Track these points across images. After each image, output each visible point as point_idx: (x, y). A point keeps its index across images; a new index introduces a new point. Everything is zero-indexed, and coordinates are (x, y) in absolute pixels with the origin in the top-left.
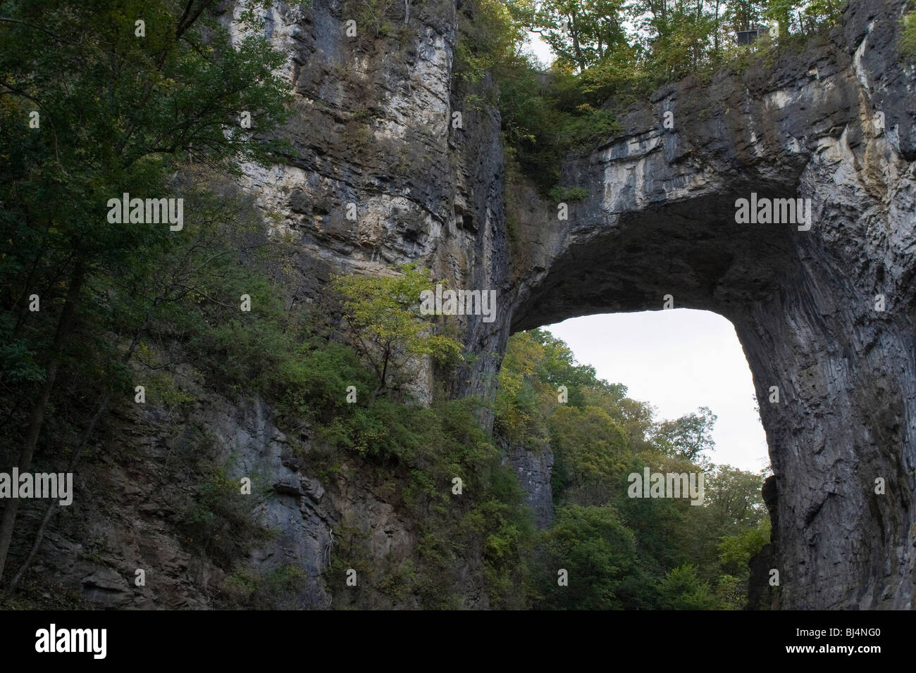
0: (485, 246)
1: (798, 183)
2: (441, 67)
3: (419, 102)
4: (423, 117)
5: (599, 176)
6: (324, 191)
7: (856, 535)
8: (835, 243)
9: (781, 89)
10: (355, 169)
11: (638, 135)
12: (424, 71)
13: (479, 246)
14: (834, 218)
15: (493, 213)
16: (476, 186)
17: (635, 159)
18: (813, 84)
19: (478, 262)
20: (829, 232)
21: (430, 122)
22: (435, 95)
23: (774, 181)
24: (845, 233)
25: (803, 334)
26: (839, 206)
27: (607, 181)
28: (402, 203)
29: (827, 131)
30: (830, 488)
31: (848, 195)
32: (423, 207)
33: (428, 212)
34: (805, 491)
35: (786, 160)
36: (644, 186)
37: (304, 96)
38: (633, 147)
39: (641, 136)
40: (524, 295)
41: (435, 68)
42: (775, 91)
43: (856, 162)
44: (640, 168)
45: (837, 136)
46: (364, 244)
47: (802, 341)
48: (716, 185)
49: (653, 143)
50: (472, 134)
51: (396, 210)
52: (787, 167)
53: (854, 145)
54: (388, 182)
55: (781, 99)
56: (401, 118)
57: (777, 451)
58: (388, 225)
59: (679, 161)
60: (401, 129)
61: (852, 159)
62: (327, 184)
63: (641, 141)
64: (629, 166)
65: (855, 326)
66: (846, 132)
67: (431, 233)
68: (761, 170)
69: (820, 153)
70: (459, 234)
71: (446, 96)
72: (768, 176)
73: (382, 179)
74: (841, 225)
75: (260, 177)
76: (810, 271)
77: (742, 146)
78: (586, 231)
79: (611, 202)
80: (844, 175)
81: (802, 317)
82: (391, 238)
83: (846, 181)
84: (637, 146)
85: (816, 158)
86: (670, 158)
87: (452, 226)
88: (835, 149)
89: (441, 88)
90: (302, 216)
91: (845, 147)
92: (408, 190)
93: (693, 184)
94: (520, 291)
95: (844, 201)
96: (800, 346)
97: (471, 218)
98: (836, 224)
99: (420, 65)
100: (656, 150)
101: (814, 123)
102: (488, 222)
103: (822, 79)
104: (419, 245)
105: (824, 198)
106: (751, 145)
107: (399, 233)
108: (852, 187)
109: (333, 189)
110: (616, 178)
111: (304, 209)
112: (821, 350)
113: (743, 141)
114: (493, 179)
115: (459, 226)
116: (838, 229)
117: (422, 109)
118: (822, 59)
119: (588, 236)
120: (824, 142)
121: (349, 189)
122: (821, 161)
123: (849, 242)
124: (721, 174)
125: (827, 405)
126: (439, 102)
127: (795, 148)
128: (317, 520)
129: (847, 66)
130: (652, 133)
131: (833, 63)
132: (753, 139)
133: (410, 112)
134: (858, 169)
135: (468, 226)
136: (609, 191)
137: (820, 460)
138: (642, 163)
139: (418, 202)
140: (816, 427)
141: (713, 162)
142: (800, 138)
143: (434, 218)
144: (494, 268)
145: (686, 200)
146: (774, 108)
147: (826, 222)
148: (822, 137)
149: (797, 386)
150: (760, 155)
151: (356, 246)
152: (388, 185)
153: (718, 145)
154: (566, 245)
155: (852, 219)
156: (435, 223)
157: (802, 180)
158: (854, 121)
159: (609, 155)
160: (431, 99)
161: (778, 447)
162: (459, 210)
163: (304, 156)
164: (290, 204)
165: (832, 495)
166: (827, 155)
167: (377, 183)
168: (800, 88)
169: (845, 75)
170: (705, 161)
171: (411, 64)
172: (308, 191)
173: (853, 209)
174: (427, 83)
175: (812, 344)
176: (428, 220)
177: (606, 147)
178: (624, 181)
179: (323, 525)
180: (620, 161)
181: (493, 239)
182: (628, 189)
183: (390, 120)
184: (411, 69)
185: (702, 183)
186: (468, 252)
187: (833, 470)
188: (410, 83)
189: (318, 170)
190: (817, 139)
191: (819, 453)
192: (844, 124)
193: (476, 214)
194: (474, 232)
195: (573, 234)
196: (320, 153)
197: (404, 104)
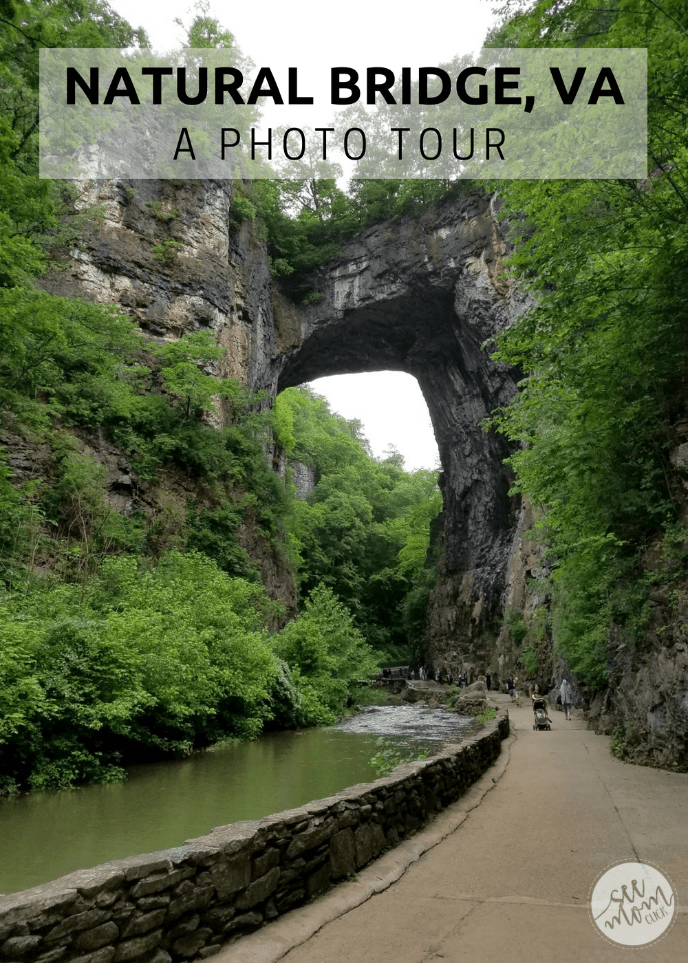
0: (258, 332)
1: (454, 288)
2: (222, 210)
3: (207, 233)
4: (210, 244)
5: (332, 287)
6: (143, 292)
7: (491, 504)
8: (477, 325)
9: (444, 226)
10: (165, 278)
11: (355, 260)
12: (209, 212)
13: (254, 331)
14: (476, 309)
15: (263, 310)
16: (251, 292)
17: (353, 276)
18: (464, 223)
19: (254, 342)
20: (473, 318)
21: (215, 247)
22: (218, 229)
23: (440, 287)
24: (482, 319)
25: (458, 383)
26: (478, 302)
27: (336, 290)
28: (197, 300)
29: (472, 253)
30: (476, 476)
31: (484, 294)
32: (212, 304)
33: (216, 306)
34: (461, 479)
35: (446, 272)
36: (359, 293)
37: (128, 228)
38: (352, 268)
39: (357, 261)
40: (286, 363)
41: (217, 211)
42: (440, 228)
43: (489, 272)
44: (357, 282)
45: (478, 256)
46: (173, 327)
47: (458, 388)
48: (403, 291)
49: (364, 265)
50: (246, 258)
51: (193, 305)
52: (447, 278)
53: (488, 261)
54: (189, 286)
55: (444, 233)
56: (195, 244)
57: (445, 457)
58: (188, 315)
59: (380, 276)
60: (195, 251)
61: (487, 271)
62: (145, 288)
63: (356, 264)
64: (350, 280)
65: (489, 378)
66: (483, 253)
67: (218, 320)
68: (431, 281)
69: (467, 267)
70: (240, 322)
71: (226, 230)
72: (435, 284)
73: (184, 285)
74: (480, 313)
75: (99, 282)
76: (462, 344)
77: (419, 264)
78: (324, 322)
79: (339, 303)
80: (482, 282)
81: (458, 373)
82: (191, 323)
83: (483, 285)
84: (354, 267)
85: (465, 271)
86: (375, 274)
87: (235, 318)
88: (477, 265)
89: (221, 224)
90: (129, 309)
91: (483, 263)
92: (202, 292)
93: (389, 291)
94: (283, 360)
95: (482, 298)
96: (457, 392)
97: (247, 313)
98: (477, 313)
99: (207, 208)
100: (367, 269)
101: (464, 248)
102: (260, 316)
103: (470, 218)
104: (211, 327)
105: (469, 296)
106: (425, 264)
107: (196, 319)
108: (487, 289)
109: (151, 290)
110: (341, 289)
111: (130, 303)
112: (469, 393)
113: (420, 261)
114: (262, 288)
115: (239, 318)
116: (478, 316)
117: (210, 238)
118: (470, 205)
119: (325, 325)
120: (470, 260)
121: (161, 291)
122: (468, 272)
123: (485, 324)
124: (406, 284)
125: (473, 427)
126: (221, 234)
127: (452, 264)
128: (144, 503)
129: (485, 210)
130: (363, 258)
131: (476, 207)
132: (426, 260)
133: (201, 240)
134: (491, 277)
135: (246, 318)
136: (338, 296)
137: (469, 460)
138: (357, 279)
139: (208, 300)
140: (467, 440)
141: (402, 276)
142: (455, 258)
143: (220, 311)
144: (265, 345)
145: (385, 301)
146: (440, 239)
147: (471, 312)
148: (469, 257)
149: (455, 416)
150: (430, 270)
151: (168, 329)
152: (187, 289)
153: (405, 264)
154: (311, 331)
155: (486, 309)
156: (221, 314)
157: (456, 286)
158: (488, 245)
159: (337, 273)
160: (215, 231)
161: (445, 454)
162: (239, 308)
163: (128, 268)
164: (120, 301)
165: (476, 481)
166: (471, 268)
167: (180, 287)
168: (455, 226)
169: (483, 216)
170: (396, 277)
171: (201, 208)
172: (131, 292)
173: (487, 303)
174: (212, 221)
175: (463, 390)
176: (216, 311)
177: (334, 269)
178: (347, 290)
179: (148, 507)
180: (344, 277)
181: (264, 326)
182: (349, 295)
183: (187, 245)
184: (200, 210)
185: (394, 290)
186: (247, 335)
187: (477, 467)
188: (199, 220)
189: (138, 278)
190: (466, 258)
191: (468, 456)
192: (482, 248)
193: (250, 310)
194: (250, 322)
195: (315, 324)
196: (140, 266)
197: (196, 234)
